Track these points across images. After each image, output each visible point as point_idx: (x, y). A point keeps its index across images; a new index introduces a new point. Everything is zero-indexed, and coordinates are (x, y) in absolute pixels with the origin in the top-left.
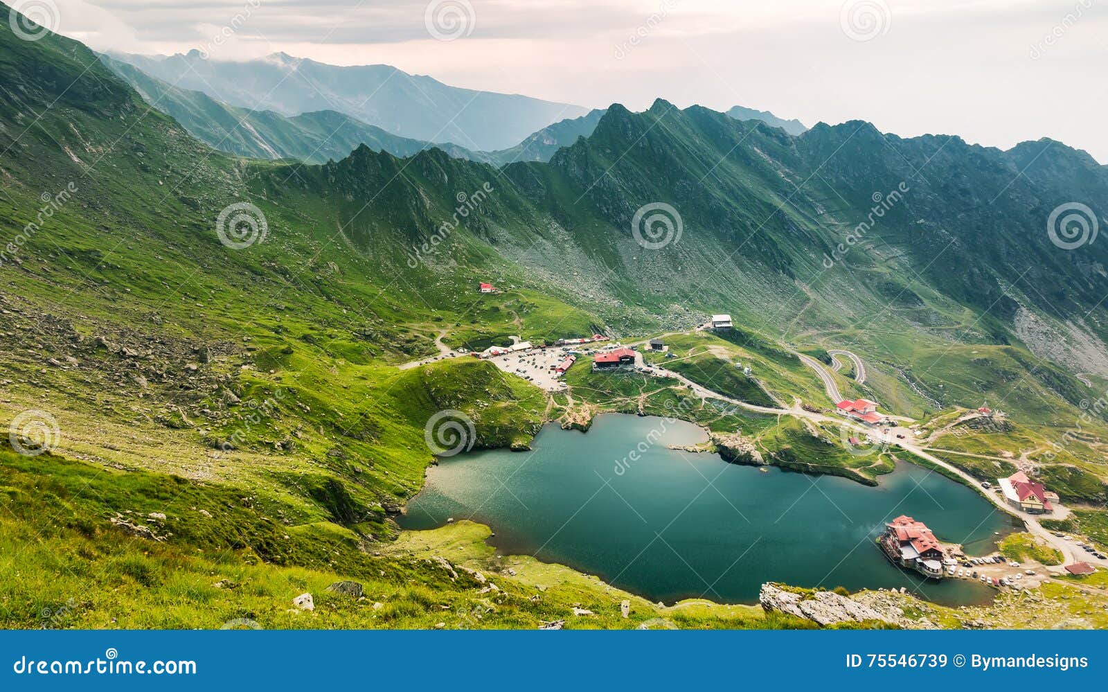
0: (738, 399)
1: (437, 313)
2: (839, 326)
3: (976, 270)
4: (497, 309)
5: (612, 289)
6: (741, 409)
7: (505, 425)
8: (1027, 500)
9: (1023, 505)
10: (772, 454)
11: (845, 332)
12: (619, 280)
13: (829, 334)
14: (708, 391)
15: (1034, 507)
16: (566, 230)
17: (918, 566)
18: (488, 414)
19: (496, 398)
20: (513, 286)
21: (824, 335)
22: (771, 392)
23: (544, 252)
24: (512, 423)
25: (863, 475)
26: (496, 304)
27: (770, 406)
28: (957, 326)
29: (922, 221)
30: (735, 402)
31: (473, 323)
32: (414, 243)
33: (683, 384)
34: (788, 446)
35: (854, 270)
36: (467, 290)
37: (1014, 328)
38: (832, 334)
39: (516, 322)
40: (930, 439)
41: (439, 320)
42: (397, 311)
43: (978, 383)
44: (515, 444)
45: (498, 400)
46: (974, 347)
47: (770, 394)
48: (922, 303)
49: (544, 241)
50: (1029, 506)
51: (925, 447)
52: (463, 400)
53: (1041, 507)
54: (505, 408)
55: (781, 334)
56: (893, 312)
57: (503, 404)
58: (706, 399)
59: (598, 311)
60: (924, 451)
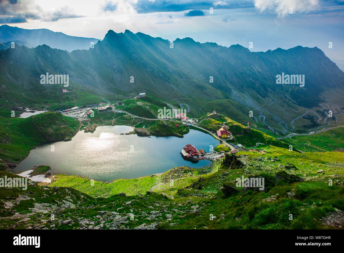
0: (145, 117)
1: (45, 100)
2: (184, 97)
3: (221, 80)
4: (68, 98)
5: (111, 90)
6: (145, 120)
7: (62, 133)
8: (223, 135)
9: (222, 137)
10: (153, 132)
11: (185, 99)
12: (114, 87)
13: (181, 100)
14: (135, 116)
15: (225, 137)
16: (96, 72)
17: (191, 158)
18: (56, 130)
19: (60, 124)
20: (75, 90)
21: (179, 100)
22: (155, 114)
23: (88, 79)
24: (65, 132)
25: (179, 135)
26: (68, 96)
27: (154, 118)
28: (216, 95)
29: (207, 66)
30: (144, 118)
31: (59, 102)
32: (37, 77)
33: (127, 114)
34: (158, 129)
35: (188, 81)
36: (58, 92)
37: (231, 96)
38: (182, 99)
39: (74, 101)
40: (200, 122)
41: (46, 102)
42: (30, 101)
43: (220, 110)
44: (66, 139)
45: (61, 125)
46: (219, 100)
47: (154, 115)
48: (207, 89)
49: (88, 76)
50: (224, 137)
51: (198, 125)
52: (47, 126)
53: (227, 137)
54: (63, 127)
55: (166, 100)
56: (199, 92)
57: (63, 126)
58: (135, 118)
59: (106, 97)
60: (198, 126)
